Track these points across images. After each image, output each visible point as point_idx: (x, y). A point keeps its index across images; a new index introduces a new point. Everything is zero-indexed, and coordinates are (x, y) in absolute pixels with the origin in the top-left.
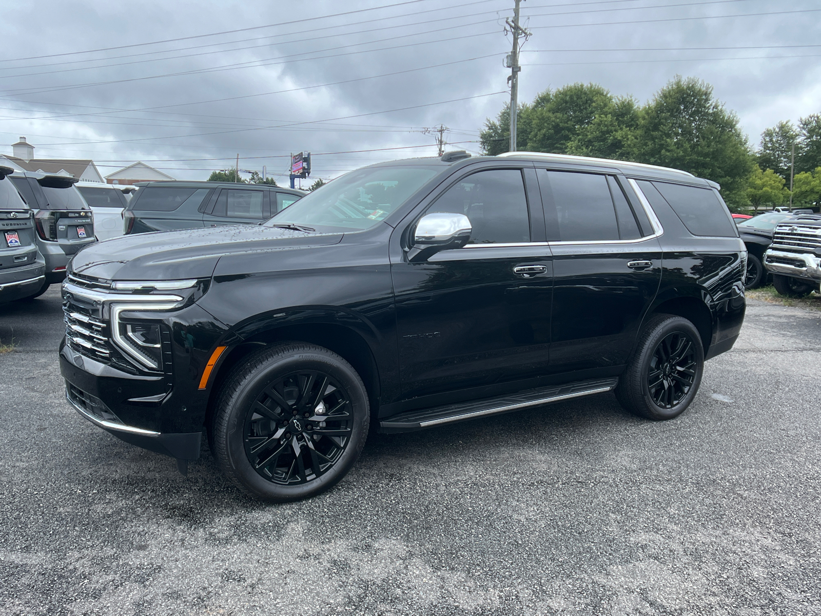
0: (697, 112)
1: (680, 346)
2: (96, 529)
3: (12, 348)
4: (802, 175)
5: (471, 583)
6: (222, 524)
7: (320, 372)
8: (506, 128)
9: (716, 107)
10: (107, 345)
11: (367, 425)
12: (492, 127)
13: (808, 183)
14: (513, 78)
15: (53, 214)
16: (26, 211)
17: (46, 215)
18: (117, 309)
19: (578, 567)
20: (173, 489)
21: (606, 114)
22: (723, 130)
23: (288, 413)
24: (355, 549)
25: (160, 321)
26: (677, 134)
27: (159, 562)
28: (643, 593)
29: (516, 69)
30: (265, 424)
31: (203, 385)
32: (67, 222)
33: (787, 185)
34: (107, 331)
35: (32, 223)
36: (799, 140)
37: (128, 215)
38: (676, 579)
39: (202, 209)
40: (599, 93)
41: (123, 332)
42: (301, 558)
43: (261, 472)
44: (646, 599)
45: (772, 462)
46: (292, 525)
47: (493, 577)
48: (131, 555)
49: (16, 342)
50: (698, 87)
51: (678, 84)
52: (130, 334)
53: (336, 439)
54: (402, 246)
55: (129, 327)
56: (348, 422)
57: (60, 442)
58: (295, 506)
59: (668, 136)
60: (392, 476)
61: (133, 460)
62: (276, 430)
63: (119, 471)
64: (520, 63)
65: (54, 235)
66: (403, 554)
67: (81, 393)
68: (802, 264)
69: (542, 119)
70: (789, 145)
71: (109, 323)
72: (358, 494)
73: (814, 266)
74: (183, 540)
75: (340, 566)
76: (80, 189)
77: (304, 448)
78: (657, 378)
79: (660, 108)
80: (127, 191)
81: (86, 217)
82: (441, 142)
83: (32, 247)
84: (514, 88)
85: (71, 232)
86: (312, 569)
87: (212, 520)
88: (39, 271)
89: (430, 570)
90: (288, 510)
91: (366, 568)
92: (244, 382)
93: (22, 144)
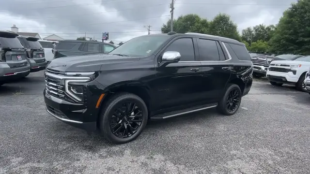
0: (225, 23)
1: (235, 93)
2: (61, 154)
3: (20, 93)
4: (254, 43)
5: (187, 169)
6: (103, 151)
7: (133, 102)
8: (169, 26)
9: (231, 22)
10: (63, 93)
11: (147, 118)
12: (165, 26)
13: (256, 45)
14: (172, 11)
15: (31, 50)
16: (23, 49)
17: (29, 50)
18: (67, 82)
19: (217, 162)
20: (84, 140)
21: (199, 23)
22: (233, 28)
23: (123, 115)
24: (148, 158)
25: (83, 86)
26: (220, 30)
27: (85, 165)
28: (239, 170)
29: (173, 9)
30: (115, 119)
31: (97, 107)
32: (36, 52)
33: (250, 45)
34: (64, 89)
35: (25, 52)
36: (253, 32)
37: (55, 50)
38: (247, 165)
39: (79, 49)
40: (197, 17)
41: (69, 89)
42: (132, 162)
43: (115, 134)
44: (240, 172)
45: (264, 127)
46: (126, 151)
47: (193, 166)
48: (75, 163)
49: (22, 91)
50: (226, 16)
51: (220, 15)
52: (72, 90)
53: (138, 123)
54: (158, 61)
55: (71, 87)
56: (141, 118)
57: (43, 125)
58: (126, 145)
59: (217, 30)
60: (154, 134)
61: (68, 130)
62: (119, 121)
63: (65, 134)
64: (174, 7)
65: (32, 56)
66: (164, 160)
67: (53, 109)
68: (260, 68)
69: (180, 24)
70: (250, 34)
71: (64, 86)
72: (144, 140)
73: (264, 69)
74: (91, 157)
75: (144, 165)
76: (40, 42)
77: (128, 126)
78: (229, 103)
79: (215, 22)
80: (53, 43)
81: (42, 51)
82: (149, 30)
83: (26, 60)
84: (172, 14)
85: (38, 56)
86: (136, 165)
87: (99, 150)
88: (28, 68)
89: (173, 165)
90: (123, 146)
91: (153, 165)
92: (110, 105)
93: (14, 27)
